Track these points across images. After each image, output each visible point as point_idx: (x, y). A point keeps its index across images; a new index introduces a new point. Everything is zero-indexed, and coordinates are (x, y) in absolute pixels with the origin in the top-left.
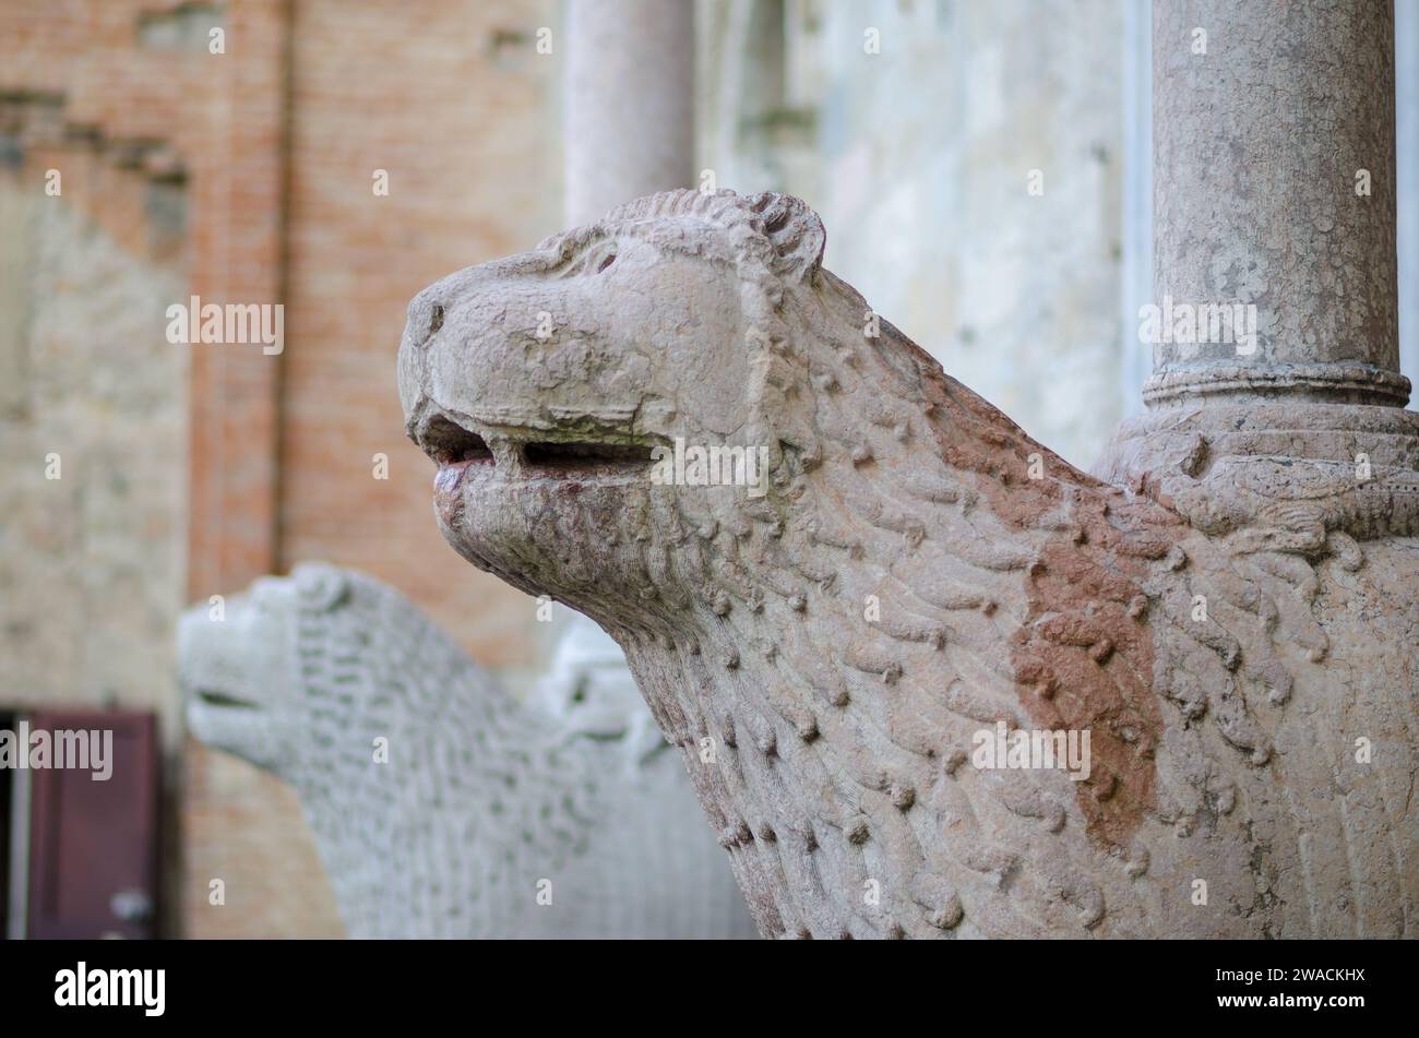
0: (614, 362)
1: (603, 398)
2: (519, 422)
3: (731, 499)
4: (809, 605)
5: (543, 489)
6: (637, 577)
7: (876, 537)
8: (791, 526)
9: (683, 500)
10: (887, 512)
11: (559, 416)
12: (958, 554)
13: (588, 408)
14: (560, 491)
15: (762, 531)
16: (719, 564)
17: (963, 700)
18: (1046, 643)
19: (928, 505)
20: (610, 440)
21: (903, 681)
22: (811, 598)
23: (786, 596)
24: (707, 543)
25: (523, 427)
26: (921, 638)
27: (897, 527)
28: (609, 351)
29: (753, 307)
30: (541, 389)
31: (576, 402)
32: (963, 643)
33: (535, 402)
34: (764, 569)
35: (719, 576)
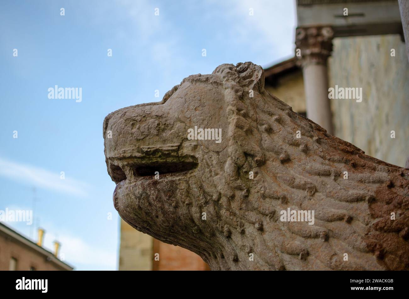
0: (170, 127)
1: (164, 141)
2: (129, 155)
3: (224, 181)
4: (264, 227)
5: (142, 184)
6: (188, 222)
7: (293, 193)
8: (253, 191)
9: (204, 184)
10: (297, 181)
11: (145, 150)
12: (332, 197)
13: (158, 146)
14: (149, 184)
15: (240, 194)
16: (223, 212)
17: (338, 264)
18: (378, 233)
19: (317, 177)
20: (169, 160)
21: (310, 258)
22: (265, 223)
23: (254, 224)
24: (217, 203)
25: (131, 157)
26: (316, 236)
27: (302, 187)
28: (168, 122)
29: (229, 97)
30: (138, 140)
31: (153, 144)
32: (337, 237)
33: (135, 145)
34: (242, 212)
35: (224, 218)
